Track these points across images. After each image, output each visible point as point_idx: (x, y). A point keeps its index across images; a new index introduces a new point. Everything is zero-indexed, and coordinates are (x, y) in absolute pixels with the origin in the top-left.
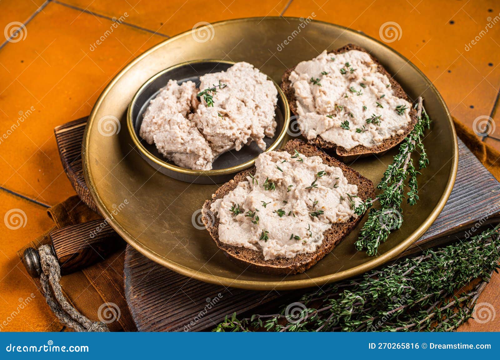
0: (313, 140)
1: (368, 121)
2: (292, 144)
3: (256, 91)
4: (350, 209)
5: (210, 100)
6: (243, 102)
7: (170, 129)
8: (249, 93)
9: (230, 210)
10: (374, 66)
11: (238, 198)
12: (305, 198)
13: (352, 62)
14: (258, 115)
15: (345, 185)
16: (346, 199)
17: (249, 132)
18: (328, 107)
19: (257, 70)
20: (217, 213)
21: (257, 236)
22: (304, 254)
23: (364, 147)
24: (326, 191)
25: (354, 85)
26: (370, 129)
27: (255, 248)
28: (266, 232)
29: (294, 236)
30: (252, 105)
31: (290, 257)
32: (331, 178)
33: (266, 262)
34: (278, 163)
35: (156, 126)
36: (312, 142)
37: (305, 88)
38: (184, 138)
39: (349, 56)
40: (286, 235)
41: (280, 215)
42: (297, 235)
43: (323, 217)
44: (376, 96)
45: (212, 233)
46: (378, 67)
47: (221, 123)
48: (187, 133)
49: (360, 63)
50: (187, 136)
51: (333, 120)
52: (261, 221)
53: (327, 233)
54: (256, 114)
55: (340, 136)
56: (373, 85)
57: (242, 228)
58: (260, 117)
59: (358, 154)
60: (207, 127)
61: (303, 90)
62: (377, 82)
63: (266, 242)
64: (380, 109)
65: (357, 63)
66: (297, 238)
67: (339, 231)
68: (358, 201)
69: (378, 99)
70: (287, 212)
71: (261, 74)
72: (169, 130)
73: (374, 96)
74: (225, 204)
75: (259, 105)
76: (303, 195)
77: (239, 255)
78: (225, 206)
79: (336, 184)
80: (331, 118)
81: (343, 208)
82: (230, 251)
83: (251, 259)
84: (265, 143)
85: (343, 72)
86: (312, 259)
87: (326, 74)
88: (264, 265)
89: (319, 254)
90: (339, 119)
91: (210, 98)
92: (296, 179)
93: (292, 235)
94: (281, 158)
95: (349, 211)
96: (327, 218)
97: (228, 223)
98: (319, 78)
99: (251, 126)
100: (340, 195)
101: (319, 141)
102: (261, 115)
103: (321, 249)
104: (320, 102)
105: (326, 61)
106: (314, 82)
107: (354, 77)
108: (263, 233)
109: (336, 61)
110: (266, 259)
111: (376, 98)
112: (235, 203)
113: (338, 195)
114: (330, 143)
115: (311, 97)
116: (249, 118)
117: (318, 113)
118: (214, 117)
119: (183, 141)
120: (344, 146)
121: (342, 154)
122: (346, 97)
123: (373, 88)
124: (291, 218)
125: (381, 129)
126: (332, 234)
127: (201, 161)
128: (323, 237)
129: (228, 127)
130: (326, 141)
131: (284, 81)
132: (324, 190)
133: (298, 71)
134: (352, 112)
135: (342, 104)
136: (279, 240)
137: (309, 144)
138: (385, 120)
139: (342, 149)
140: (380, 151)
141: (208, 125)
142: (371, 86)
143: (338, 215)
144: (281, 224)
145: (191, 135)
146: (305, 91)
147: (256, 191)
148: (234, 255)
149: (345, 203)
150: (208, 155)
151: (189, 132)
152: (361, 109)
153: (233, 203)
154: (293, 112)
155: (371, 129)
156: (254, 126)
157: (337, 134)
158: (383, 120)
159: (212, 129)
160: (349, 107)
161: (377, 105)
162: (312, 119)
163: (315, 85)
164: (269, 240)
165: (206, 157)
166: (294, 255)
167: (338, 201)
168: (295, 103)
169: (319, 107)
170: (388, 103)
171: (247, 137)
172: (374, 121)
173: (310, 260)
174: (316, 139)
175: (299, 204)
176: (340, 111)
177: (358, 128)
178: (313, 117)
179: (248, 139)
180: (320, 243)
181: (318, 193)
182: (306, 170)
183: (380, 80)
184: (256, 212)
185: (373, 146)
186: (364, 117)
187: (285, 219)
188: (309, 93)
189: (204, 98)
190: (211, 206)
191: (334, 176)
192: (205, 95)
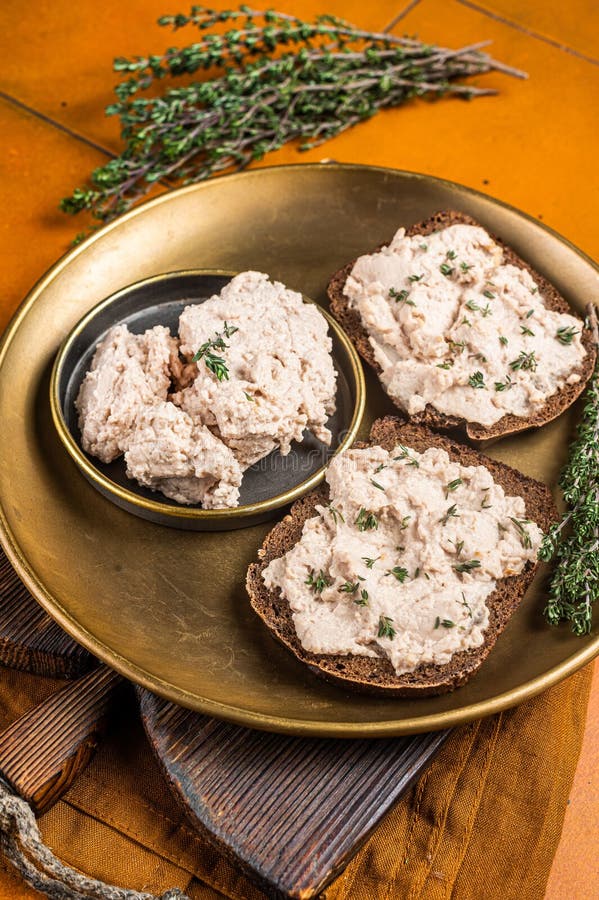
0: (418, 414)
1: (514, 366)
2: (383, 427)
3: (293, 332)
4: (523, 546)
5: (220, 366)
6: (276, 358)
7: (157, 436)
8: (282, 338)
9: (306, 583)
10: (497, 250)
11: (316, 556)
12: (438, 538)
13: (458, 249)
14: (310, 379)
15: (501, 499)
16: (511, 528)
17: (304, 418)
18: (437, 349)
19: (281, 286)
20: (279, 589)
21: (370, 629)
22: (465, 652)
23: (514, 416)
24: (472, 519)
25: (473, 295)
26: (519, 382)
27: (372, 654)
28: (387, 619)
29: (441, 621)
30: (294, 362)
31: (443, 663)
32: (473, 489)
33: (399, 678)
34: (371, 472)
35: (117, 428)
36: (418, 420)
37: (381, 311)
38: (187, 450)
39: (450, 239)
40: (425, 619)
41: (401, 579)
42: (448, 618)
43: (480, 573)
44: (517, 313)
45: (279, 631)
46: (505, 252)
47: (256, 413)
48: (190, 440)
49: (471, 249)
50: (191, 444)
51: (452, 372)
52: (373, 600)
53: (493, 601)
54: (305, 378)
55: (470, 403)
56: (506, 291)
57: (336, 615)
58: (315, 384)
59: (507, 432)
60: (228, 424)
61: (380, 317)
62: (513, 283)
63: (392, 639)
64: (528, 338)
65: (467, 249)
66: (448, 625)
67: (511, 593)
68: (534, 531)
69: (521, 318)
70: (411, 570)
71: (290, 292)
72: (154, 439)
73: (512, 313)
74: (293, 572)
75: (306, 358)
76: (434, 532)
77: (345, 671)
78: (296, 576)
79: (484, 501)
80: (447, 368)
81: (510, 548)
82: (325, 664)
83: (370, 677)
84: (329, 432)
85: (448, 273)
86: (482, 660)
87: (417, 279)
88: (398, 687)
89: (490, 647)
90: (460, 368)
91: (220, 363)
92: (414, 504)
93: (438, 619)
94: (372, 461)
95: (522, 551)
96: (487, 572)
97: (307, 609)
98: (406, 289)
99: (302, 405)
100: (496, 520)
101: (432, 416)
102: (315, 380)
103: (492, 636)
104: (419, 338)
105: (411, 253)
106: (398, 297)
107: (469, 280)
108: (381, 623)
109: (431, 251)
110: (398, 673)
111: (518, 317)
112: (313, 567)
113: (493, 520)
114: (451, 417)
115: (396, 327)
116: (295, 390)
117: (419, 359)
118: (239, 403)
119: (185, 458)
120: (480, 422)
121: (478, 437)
122: (465, 322)
123: (507, 297)
124: (421, 580)
125: (538, 377)
126: (500, 600)
127: (223, 488)
128: (488, 612)
129: (270, 418)
130: (444, 414)
131: (333, 296)
132: (468, 517)
133: (357, 276)
134: (483, 352)
135: (462, 339)
136: (414, 630)
137: (413, 424)
138: (541, 358)
139: (477, 427)
140: (544, 422)
141: (229, 420)
142: (502, 293)
143: (505, 563)
144: (407, 597)
145: (199, 442)
146: (384, 318)
147: (344, 537)
148: (335, 673)
149: (512, 536)
150: (236, 476)
151: (192, 437)
152: (498, 343)
153: (309, 567)
154: (368, 360)
155: (522, 379)
156: (308, 406)
157: (463, 399)
158: (538, 360)
159: (239, 426)
160: (475, 344)
161: (523, 331)
162: (410, 372)
163: (399, 302)
164: (397, 635)
165: (233, 480)
166: (449, 657)
167: (495, 533)
168: (368, 342)
169: (420, 348)
170: (542, 325)
171: (302, 428)
172: (525, 363)
173: (480, 663)
174: (425, 412)
175: (431, 552)
176: (459, 352)
177: (498, 381)
178: (412, 369)
179: (304, 433)
180: (486, 624)
181: (459, 524)
182: (426, 480)
183: (516, 279)
184: (361, 582)
185: (531, 413)
186: (505, 358)
187: (412, 587)
188: (392, 320)
189: (207, 363)
190: (264, 574)
191: (478, 485)
192: (205, 358)
